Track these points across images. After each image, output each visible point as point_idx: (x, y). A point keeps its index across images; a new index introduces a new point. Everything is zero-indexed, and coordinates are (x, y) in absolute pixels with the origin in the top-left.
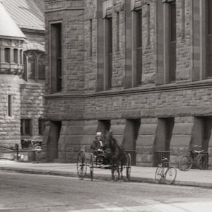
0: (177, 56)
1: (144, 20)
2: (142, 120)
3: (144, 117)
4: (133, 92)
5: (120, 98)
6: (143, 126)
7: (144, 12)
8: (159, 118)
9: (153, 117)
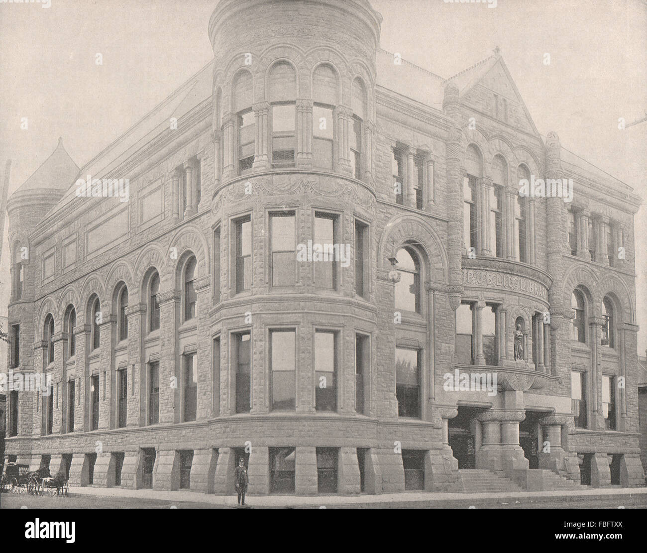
0: (99, 413)
1: (76, 389)
2: (74, 455)
3: (75, 453)
4: (68, 437)
5: (58, 440)
6: (74, 461)
7: (76, 384)
8: (86, 454)
9: (82, 453)
